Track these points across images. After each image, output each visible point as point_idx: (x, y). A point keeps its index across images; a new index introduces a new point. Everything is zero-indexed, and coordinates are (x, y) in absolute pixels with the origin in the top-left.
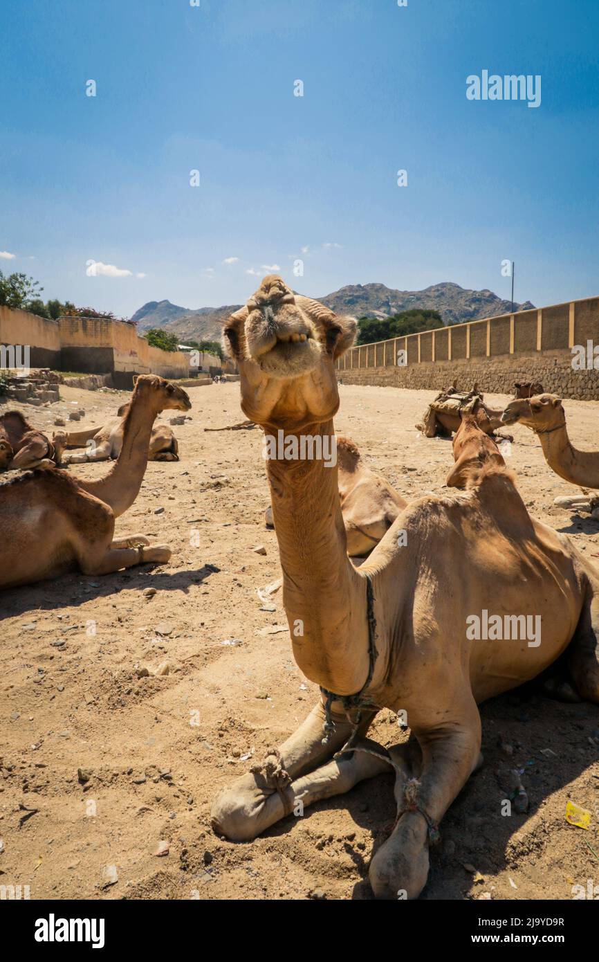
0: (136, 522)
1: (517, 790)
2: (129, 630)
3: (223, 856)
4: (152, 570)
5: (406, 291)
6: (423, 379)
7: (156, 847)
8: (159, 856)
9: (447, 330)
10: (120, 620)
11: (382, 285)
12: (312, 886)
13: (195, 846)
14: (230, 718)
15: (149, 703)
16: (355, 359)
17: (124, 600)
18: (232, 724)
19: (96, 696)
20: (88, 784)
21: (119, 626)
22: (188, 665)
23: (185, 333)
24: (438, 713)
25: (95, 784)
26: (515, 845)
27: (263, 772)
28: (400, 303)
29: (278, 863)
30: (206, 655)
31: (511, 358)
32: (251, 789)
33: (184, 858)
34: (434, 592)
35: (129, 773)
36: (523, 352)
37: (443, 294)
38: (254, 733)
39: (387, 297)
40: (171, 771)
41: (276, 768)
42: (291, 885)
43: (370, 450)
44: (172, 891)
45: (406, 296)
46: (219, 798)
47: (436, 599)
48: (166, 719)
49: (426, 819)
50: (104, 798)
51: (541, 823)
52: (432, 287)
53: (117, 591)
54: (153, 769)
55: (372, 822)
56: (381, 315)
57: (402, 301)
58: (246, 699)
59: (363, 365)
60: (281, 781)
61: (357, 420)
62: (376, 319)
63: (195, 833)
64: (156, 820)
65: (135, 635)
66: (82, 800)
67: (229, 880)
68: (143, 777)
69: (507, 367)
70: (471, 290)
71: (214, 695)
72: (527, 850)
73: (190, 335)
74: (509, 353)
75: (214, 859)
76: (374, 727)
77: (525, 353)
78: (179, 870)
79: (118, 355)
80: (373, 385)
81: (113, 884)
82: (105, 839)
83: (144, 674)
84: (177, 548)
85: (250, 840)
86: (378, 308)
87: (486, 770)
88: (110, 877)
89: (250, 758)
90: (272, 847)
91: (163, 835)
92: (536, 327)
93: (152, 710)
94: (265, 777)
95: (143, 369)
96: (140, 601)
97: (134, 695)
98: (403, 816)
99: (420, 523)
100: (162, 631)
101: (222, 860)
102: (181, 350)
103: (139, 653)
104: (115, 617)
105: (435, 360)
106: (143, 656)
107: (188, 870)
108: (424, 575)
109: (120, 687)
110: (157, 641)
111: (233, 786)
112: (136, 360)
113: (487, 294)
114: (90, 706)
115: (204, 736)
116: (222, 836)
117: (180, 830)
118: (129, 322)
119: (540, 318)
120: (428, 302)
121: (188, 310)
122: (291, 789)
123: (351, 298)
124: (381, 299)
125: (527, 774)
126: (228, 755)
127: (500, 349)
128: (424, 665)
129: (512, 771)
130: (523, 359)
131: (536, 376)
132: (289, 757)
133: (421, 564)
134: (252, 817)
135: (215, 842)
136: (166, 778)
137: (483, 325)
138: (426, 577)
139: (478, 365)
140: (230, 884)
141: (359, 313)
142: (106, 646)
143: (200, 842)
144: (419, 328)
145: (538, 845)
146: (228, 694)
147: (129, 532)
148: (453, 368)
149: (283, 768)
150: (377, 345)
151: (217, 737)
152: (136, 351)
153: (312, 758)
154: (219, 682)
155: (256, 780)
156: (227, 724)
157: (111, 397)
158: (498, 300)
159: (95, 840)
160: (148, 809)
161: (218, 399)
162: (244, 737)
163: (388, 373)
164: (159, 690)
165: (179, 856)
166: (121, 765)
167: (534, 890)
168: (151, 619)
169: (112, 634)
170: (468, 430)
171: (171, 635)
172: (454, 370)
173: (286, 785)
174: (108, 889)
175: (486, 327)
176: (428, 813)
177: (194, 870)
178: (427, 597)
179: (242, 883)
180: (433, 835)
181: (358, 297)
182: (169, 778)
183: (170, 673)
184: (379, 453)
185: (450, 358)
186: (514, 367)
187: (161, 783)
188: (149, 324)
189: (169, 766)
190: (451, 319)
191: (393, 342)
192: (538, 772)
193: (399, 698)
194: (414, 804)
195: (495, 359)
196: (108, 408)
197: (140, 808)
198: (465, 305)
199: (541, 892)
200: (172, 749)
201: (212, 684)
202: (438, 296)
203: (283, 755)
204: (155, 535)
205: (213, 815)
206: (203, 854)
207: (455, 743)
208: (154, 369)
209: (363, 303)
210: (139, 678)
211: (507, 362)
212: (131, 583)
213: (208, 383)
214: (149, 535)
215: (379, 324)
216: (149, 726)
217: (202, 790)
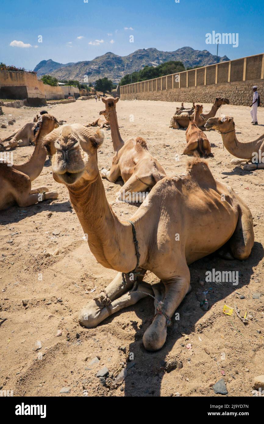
0: (42, 179)
1: (204, 301)
2: (41, 233)
3: (84, 334)
4: (50, 203)
5: (167, 52)
6: (175, 97)
7: (56, 333)
8: (58, 336)
9: (186, 72)
10: (37, 228)
11: (155, 49)
12: (120, 345)
13: (73, 331)
14: (86, 274)
15: (51, 268)
16: (143, 88)
17: (38, 219)
18: (87, 276)
19: (28, 266)
20: (27, 306)
21: (36, 231)
22: (67, 250)
23: (61, 76)
24: (171, 273)
25: (30, 306)
26: (202, 324)
27: (99, 300)
28: (164, 58)
29: (106, 336)
30: (75, 245)
31: (216, 86)
32: (94, 307)
33: (68, 336)
34: (168, 223)
35: (44, 301)
36: (221, 83)
37: (184, 53)
38: (96, 280)
39: (158, 55)
40: (61, 298)
41: (104, 298)
42: (112, 345)
43: (149, 136)
44: (64, 350)
45: (167, 54)
46: (81, 311)
47: (169, 226)
48: (59, 275)
49: (166, 317)
50: (34, 312)
51: (213, 314)
52: (179, 49)
53: (35, 214)
54: (54, 298)
55: (145, 316)
56: (155, 64)
57: (165, 57)
58: (93, 264)
59: (146, 90)
60: (106, 303)
61: (143, 120)
62: (153, 67)
63: (72, 326)
64: (56, 321)
65: (44, 235)
66: (25, 313)
67: (87, 344)
68: (50, 302)
69: (214, 90)
70: (198, 51)
71: (79, 263)
72: (206, 325)
73: (64, 77)
74: (215, 83)
75: (80, 336)
76: (147, 274)
77: (222, 84)
78: (66, 341)
79: (29, 90)
80: (151, 100)
81: (40, 349)
82: (35, 330)
83: (48, 255)
84: (61, 191)
85: (95, 327)
86: (153, 61)
87: (192, 293)
88: (38, 346)
89: (94, 291)
90: (104, 330)
91: (59, 327)
92: (228, 70)
93: (53, 271)
94: (100, 301)
95: (42, 96)
96: (46, 219)
97: (44, 265)
98: (156, 316)
99: (162, 191)
100: (56, 234)
101: (84, 336)
102: (60, 85)
103: (46, 245)
104: (35, 227)
105: (180, 87)
106: (48, 246)
107: (70, 341)
108: (163, 215)
109: (38, 262)
110: (53, 238)
111: (87, 307)
112: (38, 92)
113: (206, 52)
114: (26, 271)
115: (75, 282)
116: (83, 326)
117: (66, 325)
118: (33, 73)
119: (230, 66)
120: (177, 57)
121: (62, 64)
122: (111, 305)
123: (140, 56)
124: (155, 56)
125: (209, 293)
126: (86, 290)
127: (211, 82)
128: (163, 255)
129: (203, 293)
130: (221, 86)
131: (227, 95)
132: (110, 292)
133: (162, 210)
134: (95, 318)
135: (81, 329)
136: (60, 302)
137: (203, 70)
138: (164, 216)
139: (200, 90)
140: (87, 346)
141: (144, 63)
142: (31, 242)
143: (74, 330)
144: (173, 71)
145: (211, 323)
146: (85, 262)
147: (39, 184)
148: (189, 91)
149: (107, 297)
150: (153, 80)
151: (80, 282)
152: (38, 87)
153: (120, 291)
154: (81, 257)
155: (96, 303)
156: (85, 276)
157: (27, 111)
158: (210, 55)
159: (32, 330)
160: (53, 316)
161: (79, 110)
162: (92, 281)
163: (158, 94)
164: (55, 262)
165: (66, 335)
166: (40, 297)
167: (208, 342)
168: (51, 227)
169: (34, 235)
170: (192, 128)
171: (60, 235)
172: (189, 92)
173: (109, 304)
174: (38, 351)
175: (204, 71)
176: (167, 315)
177: (72, 341)
178: (165, 225)
179: (92, 345)
180: (168, 323)
181: (144, 55)
182: (61, 301)
183: (59, 254)
184: (153, 138)
185: (187, 86)
186: (217, 90)
187: (58, 303)
188: (43, 72)
189: (61, 296)
190: (188, 65)
191: (160, 78)
192: (213, 292)
193: (153, 268)
194: (161, 311)
195: (209, 86)
196: (27, 117)
197: (49, 316)
198: (195, 58)
199: (211, 342)
200: (62, 288)
201: (78, 258)
202: (182, 54)
203: (107, 292)
204: (51, 185)
205: (79, 318)
206: (76, 334)
207: (178, 284)
208: (47, 95)
209: (146, 58)
210: (46, 258)
211: (214, 88)
212: (41, 210)
213: (74, 101)
214: (48, 185)
215: (154, 69)
216: (52, 278)
217: (75, 306)
